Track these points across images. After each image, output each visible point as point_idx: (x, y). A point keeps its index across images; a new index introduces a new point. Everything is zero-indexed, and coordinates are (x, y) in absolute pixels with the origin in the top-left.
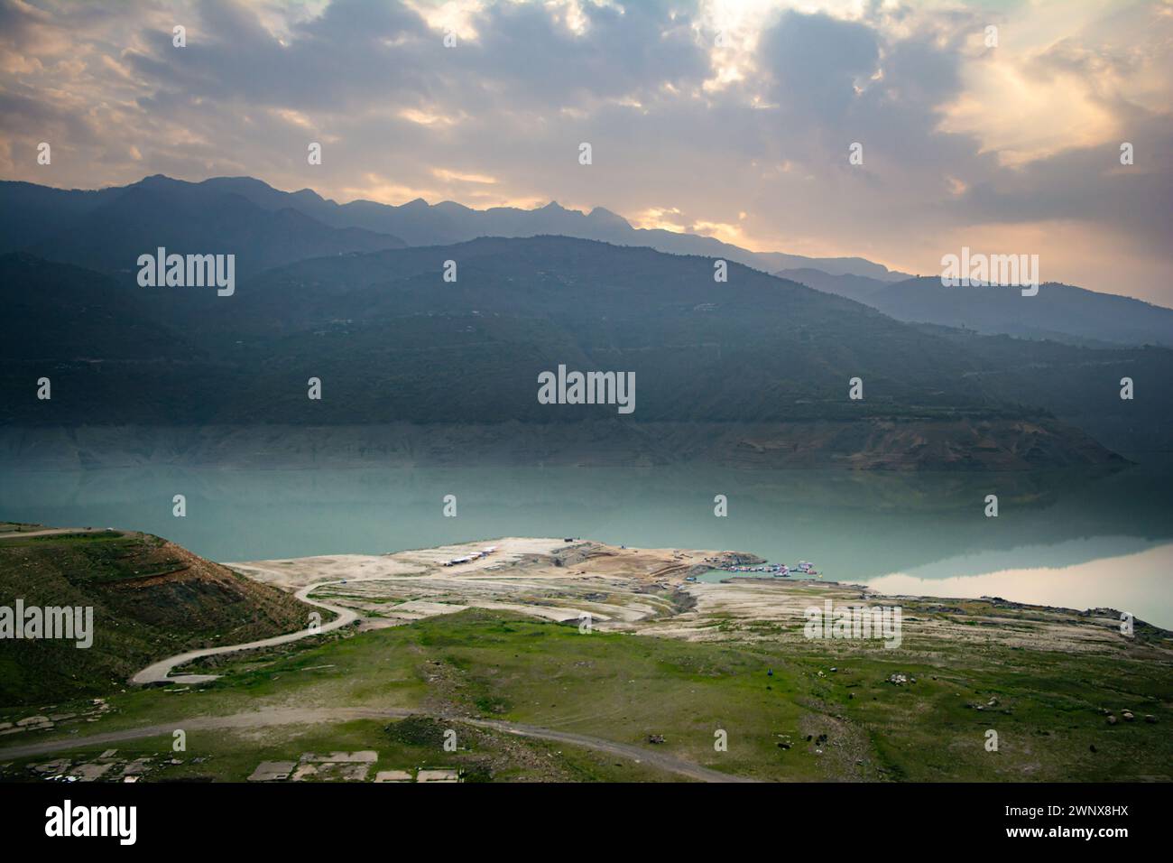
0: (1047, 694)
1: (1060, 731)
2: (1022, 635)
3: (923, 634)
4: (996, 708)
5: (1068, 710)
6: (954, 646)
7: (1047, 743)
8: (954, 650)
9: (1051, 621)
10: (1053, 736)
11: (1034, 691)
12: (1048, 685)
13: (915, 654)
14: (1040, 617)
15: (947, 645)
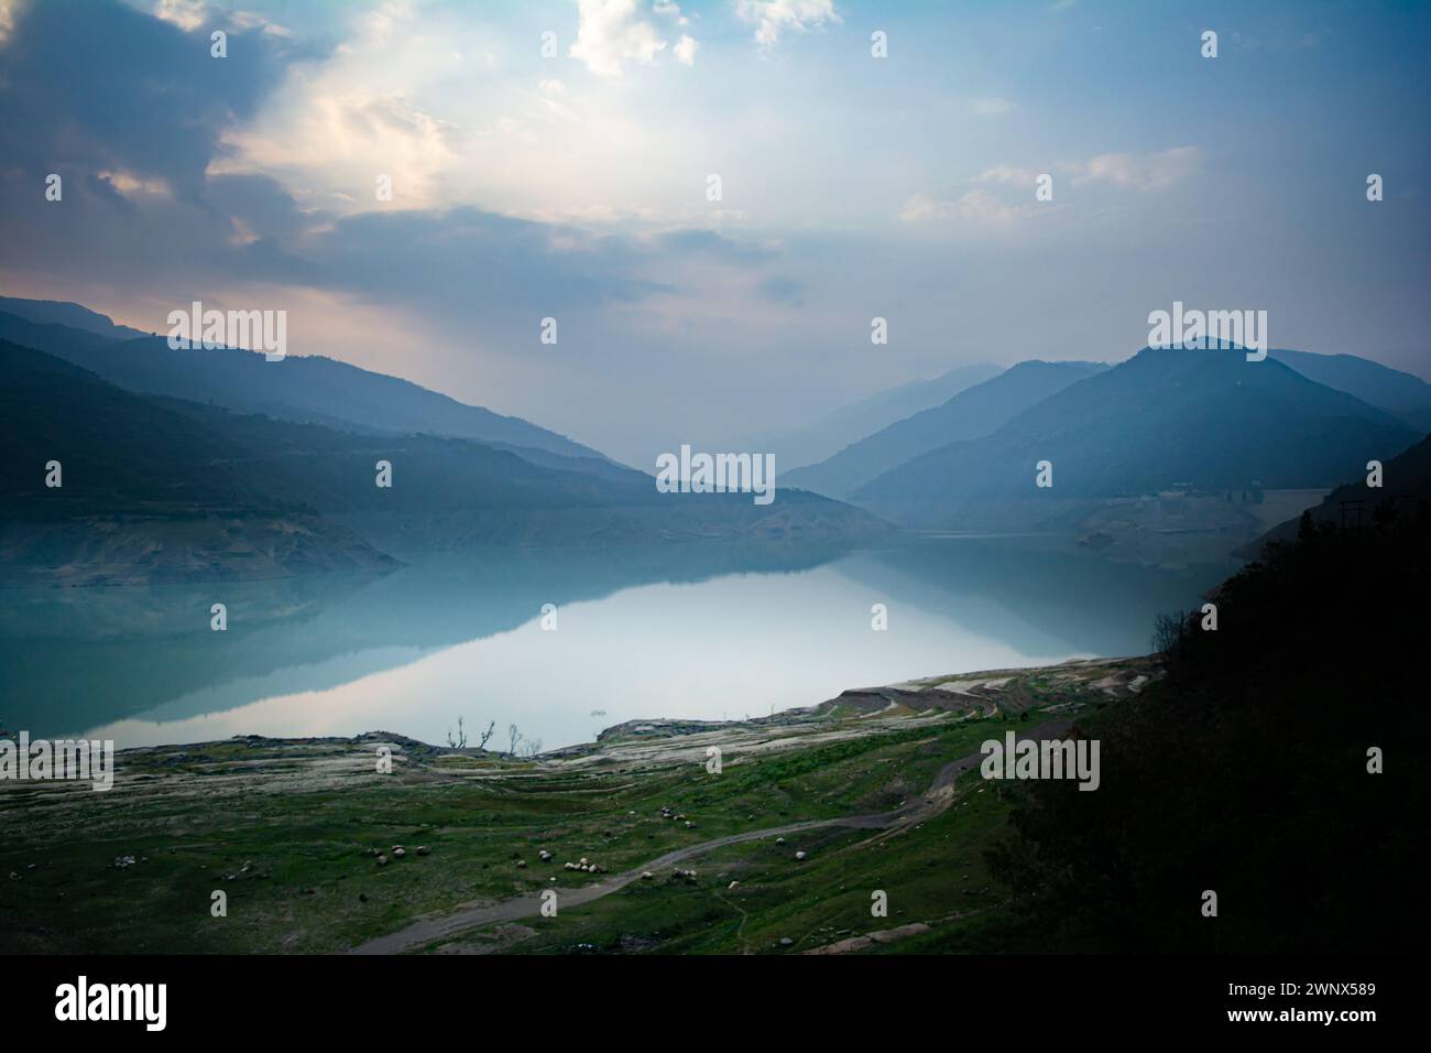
0: (312, 844)
1: (327, 885)
2: (282, 777)
3: (160, 795)
4: (252, 874)
5: (334, 859)
6: (201, 804)
7: (311, 904)
8: (198, 810)
9: (316, 755)
10: (319, 893)
11: (298, 843)
12: (312, 832)
13: (149, 823)
14: (305, 752)
15: (191, 805)
